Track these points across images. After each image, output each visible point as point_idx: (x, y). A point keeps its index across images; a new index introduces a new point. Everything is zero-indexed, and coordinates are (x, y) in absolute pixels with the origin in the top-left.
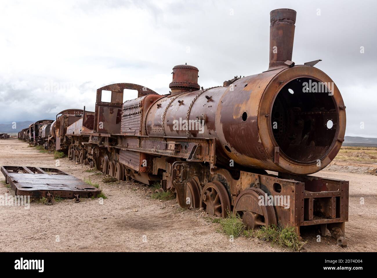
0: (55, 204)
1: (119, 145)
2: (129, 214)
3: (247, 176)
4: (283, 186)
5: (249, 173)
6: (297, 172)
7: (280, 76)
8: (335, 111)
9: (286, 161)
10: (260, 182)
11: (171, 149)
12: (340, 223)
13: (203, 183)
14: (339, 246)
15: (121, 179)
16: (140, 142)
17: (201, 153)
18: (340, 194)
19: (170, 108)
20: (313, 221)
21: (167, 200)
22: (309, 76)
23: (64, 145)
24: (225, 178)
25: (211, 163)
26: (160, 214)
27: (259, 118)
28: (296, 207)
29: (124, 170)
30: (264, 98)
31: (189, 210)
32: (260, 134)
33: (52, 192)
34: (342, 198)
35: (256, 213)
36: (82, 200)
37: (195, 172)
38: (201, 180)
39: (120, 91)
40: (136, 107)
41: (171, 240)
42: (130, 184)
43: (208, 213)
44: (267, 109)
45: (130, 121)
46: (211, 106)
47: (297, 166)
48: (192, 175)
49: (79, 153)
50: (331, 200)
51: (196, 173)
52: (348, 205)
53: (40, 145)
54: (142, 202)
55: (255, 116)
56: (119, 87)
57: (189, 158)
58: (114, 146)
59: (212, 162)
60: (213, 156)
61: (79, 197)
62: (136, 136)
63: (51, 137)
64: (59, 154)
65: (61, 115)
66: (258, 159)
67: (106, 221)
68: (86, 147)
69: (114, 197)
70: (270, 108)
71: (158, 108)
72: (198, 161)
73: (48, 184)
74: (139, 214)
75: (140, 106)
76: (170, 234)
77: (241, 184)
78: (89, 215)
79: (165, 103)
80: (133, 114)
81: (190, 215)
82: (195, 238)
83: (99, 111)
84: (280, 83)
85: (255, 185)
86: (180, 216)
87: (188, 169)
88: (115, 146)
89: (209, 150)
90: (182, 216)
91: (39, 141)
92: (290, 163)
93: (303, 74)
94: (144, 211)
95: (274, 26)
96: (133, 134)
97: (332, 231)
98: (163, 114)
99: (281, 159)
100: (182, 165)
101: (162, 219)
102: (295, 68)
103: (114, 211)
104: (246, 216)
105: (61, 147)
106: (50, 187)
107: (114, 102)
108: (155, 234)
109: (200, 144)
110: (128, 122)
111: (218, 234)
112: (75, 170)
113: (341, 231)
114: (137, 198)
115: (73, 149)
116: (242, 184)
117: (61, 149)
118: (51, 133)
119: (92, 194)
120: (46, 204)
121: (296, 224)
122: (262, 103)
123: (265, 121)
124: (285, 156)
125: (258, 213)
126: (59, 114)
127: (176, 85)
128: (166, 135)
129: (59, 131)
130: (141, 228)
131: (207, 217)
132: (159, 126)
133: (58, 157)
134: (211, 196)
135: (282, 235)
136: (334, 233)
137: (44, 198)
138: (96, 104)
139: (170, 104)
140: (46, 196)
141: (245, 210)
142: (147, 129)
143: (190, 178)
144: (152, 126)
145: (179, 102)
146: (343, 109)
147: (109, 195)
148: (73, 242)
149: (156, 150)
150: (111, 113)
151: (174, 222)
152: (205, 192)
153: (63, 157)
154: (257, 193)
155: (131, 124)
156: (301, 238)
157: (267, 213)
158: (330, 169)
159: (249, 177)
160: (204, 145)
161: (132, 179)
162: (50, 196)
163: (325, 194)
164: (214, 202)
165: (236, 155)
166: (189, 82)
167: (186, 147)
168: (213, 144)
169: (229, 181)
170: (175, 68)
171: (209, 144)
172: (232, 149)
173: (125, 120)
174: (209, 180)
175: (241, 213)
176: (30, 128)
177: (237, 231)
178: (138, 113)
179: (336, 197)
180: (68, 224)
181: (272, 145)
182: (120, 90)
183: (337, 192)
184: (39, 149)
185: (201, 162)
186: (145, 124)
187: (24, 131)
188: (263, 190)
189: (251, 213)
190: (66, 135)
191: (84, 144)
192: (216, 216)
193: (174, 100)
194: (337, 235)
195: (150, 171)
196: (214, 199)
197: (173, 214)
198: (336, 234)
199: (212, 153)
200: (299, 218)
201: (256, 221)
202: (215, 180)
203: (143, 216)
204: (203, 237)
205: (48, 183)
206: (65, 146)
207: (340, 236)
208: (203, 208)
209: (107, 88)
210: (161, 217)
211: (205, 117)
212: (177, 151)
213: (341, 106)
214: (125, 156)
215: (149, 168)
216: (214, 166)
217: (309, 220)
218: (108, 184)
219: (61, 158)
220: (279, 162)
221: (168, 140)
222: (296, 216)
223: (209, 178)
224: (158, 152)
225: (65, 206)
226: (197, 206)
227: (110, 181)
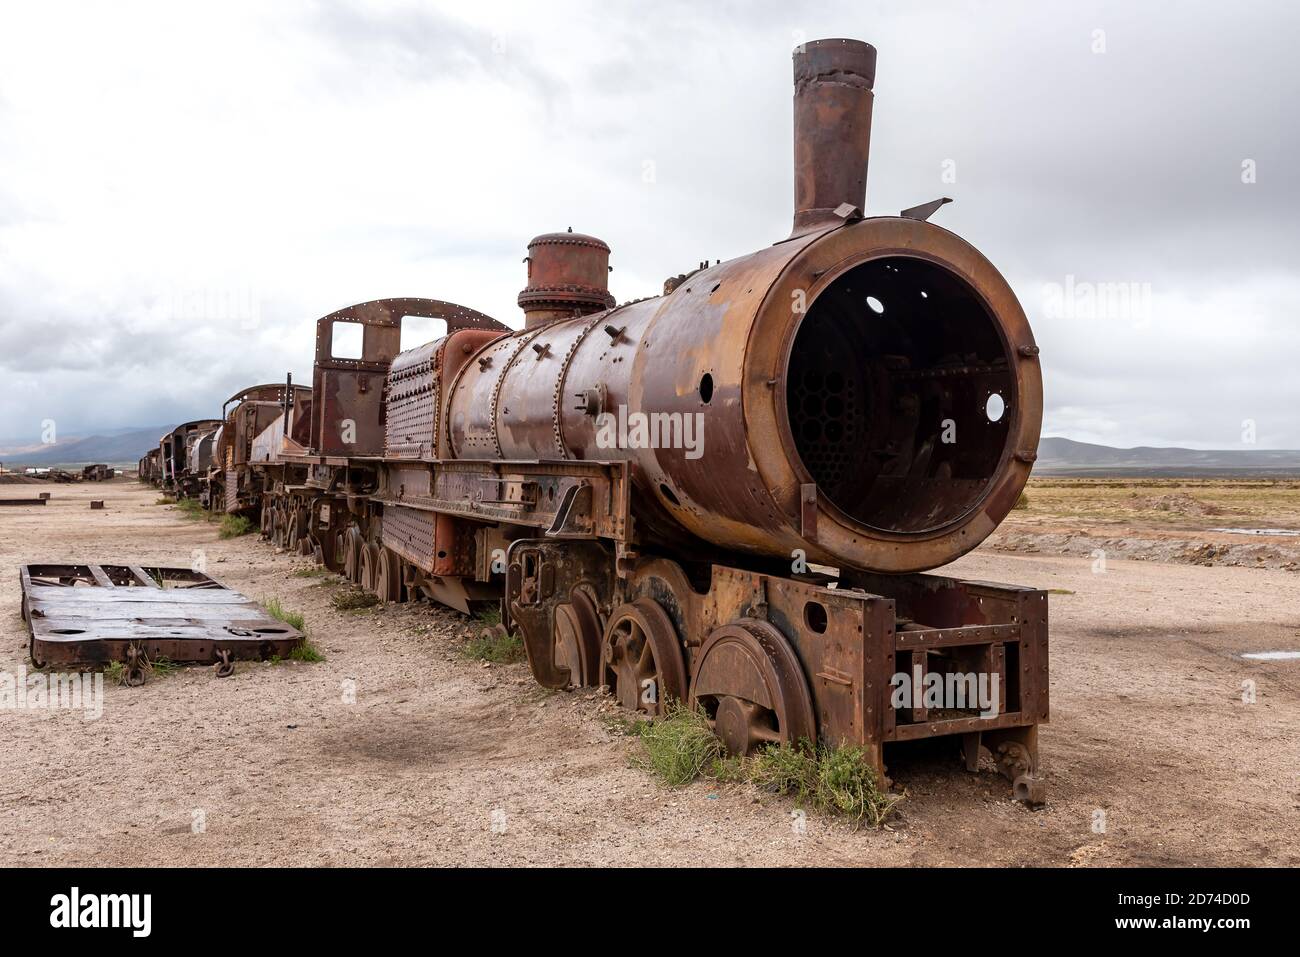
0: (151, 683)
1: (379, 492)
2: (377, 711)
3: (730, 581)
4: (832, 612)
5: (737, 572)
6: (879, 566)
7: (814, 251)
8: (1006, 364)
9: (841, 529)
10: (767, 599)
11: (512, 500)
12: (1021, 727)
13: (608, 606)
14: (1019, 804)
15: (392, 597)
16: (433, 479)
17: (590, 511)
18: (1018, 633)
19: (514, 370)
20: (929, 724)
21: (510, 663)
22: (911, 253)
23: (249, 494)
24: (670, 587)
25: (620, 542)
26: (473, 709)
27: (745, 393)
28: (866, 679)
29: (402, 568)
30: (760, 327)
31: (564, 694)
32: (750, 445)
33: (145, 645)
34: (1026, 646)
35: (752, 703)
36: (239, 668)
37: (582, 571)
38: (603, 594)
39: (390, 322)
40: (423, 371)
41: (474, 795)
42: (415, 614)
43: (620, 704)
44: (774, 362)
45: (410, 414)
46: (620, 360)
47: (878, 543)
48: (572, 582)
49: (288, 517)
50: (987, 654)
51: (586, 573)
52: (1047, 668)
53: (189, 498)
54: (426, 670)
55: (734, 385)
56: (387, 312)
57: (555, 528)
58: (366, 493)
59: (621, 537)
60: (624, 518)
61: (231, 659)
62: (422, 463)
63: (214, 473)
64: (234, 523)
65: (237, 403)
66: (756, 526)
67: (292, 735)
68: (305, 501)
69: (348, 656)
70: (781, 358)
71: (482, 370)
72: (581, 535)
73: (139, 620)
74: (406, 709)
75: (432, 368)
76: (480, 775)
77: (715, 606)
78: (246, 717)
79: (501, 354)
80: (416, 393)
81: (564, 711)
82: (554, 789)
83: (324, 386)
84: (816, 276)
85: (752, 610)
86: (534, 714)
87: (560, 564)
88: (369, 496)
89: (611, 501)
90: (540, 713)
91: (185, 484)
92: (855, 537)
93: (891, 246)
94: (427, 698)
95: (806, 95)
96: (413, 457)
97: (998, 756)
98: (493, 388)
99: (826, 525)
100: (540, 551)
101: (476, 723)
102: (865, 226)
103: (330, 702)
104: (725, 710)
105: (241, 502)
106: (143, 628)
107: (372, 358)
108: (431, 777)
109: (587, 480)
110: (404, 417)
111: (634, 773)
112: (265, 572)
113: (1025, 754)
114: (420, 656)
115: (274, 507)
116: (718, 606)
117: (240, 506)
118: (216, 460)
119: (273, 647)
120: (122, 684)
121: (870, 736)
122: (755, 344)
123: (769, 399)
124: (839, 514)
125: (758, 702)
126: (233, 399)
127: (538, 298)
128: (502, 457)
129: (234, 452)
130: (399, 757)
131: (613, 718)
132: (484, 427)
133: (230, 533)
134: (629, 647)
135: (825, 775)
136: (1005, 761)
137: (116, 665)
138: (315, 366)
139: (515, 357)
140: (125, 660)
141: (720, 692)
142: (450, 435)
143: (567, 591)
144: (465, 429)
145: (537, 348)
146: (1031, 355)
147: (334, 649)
148: (150, 809)
149: (474, 504)
150: (363, 392)
151: (511, 733)
152: (614, 635)
153: (247, 532)
154: (756, 637)
155: (411, 422)
156: (888, 781)
157: (782, 702)
158: (1068, 550)
159: (737, 585)
160: (599, 483)
161: (424, 596)
162: (138, 657)
163: (967, 636)
164: (638, 666)
165: (695, 514)
166: (579, 287)
167: (551, 493)
168: (622, 481)
169: (681, 599)
170: (537, 245)
171: (611, 480)
172: (681, 495)
173: (396, 412)
174: (628, 595)
175: (711, 704)
176: (163, 446)
177: (689, 761)
178: (429, 389)
179: (1005, 644)
180: (163, 749)
181: (794, 480)
182: (389, 319)
183: (1009, 629)
184: (186, 510)
185: (590, 538)
186: (448, 423)
187: (153, 456)
188: (775, 626)
189: (738, 702)
190: (249, 463)
191: (291, 491)
192: (645, 713)
193: (527, 342)
194: (1013, 770)
195: (466, 572)
196: (638, 655)
197: (512, 709)
198: (1012, 765)
199: (621, 512)
200: (879, 716)
201: (753, 728)
202: (644, 596)
203: (417, 718)
204: (584, 783)
205: (141, 616)
206: (251, 496)
207: (1024, 770)
208: (609, 687)
209: (349, 315)
210: (473, 720)
211: (603, 394)
212: (529, 506)
213: (1022, 347)
214: (397, 524)
215: (462, 561)
216: (626, 550)
217: (915, 720)
218: (348, 612)
219: (239, 535)
220: (816, 532)
221: (503, 470)
222: (870, 711)
223: (627, 591)
224: (478, 510)
225: (181, 690)
226: (594, 682)
227: (357, 604)
